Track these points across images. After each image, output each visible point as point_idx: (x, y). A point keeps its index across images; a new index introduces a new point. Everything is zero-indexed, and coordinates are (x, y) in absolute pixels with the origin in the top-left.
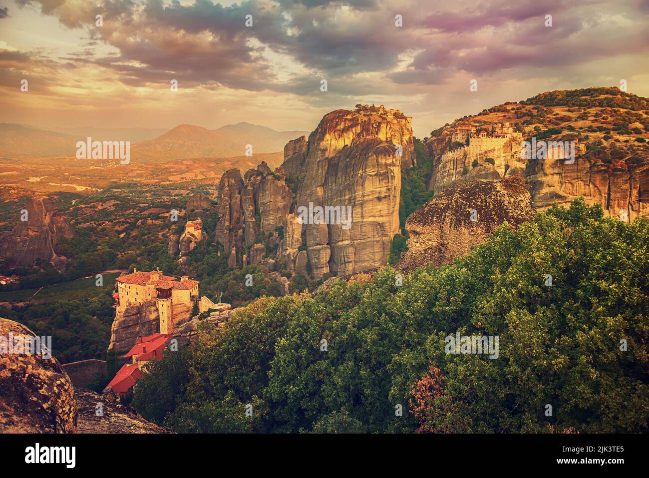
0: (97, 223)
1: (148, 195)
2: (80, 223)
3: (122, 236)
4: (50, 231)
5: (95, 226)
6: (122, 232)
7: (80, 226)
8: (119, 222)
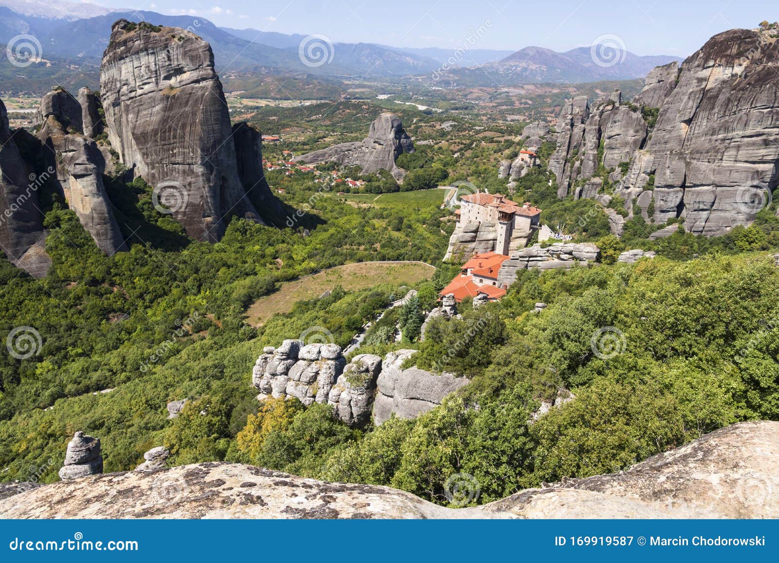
0: (434, 142)
1: (484, 118)
2: (419, 140)
3: (456, 156)
4: (394, 144)
5: (432, 144)
6: (456, 152)
7: (419, 143)
8: (455, 143)
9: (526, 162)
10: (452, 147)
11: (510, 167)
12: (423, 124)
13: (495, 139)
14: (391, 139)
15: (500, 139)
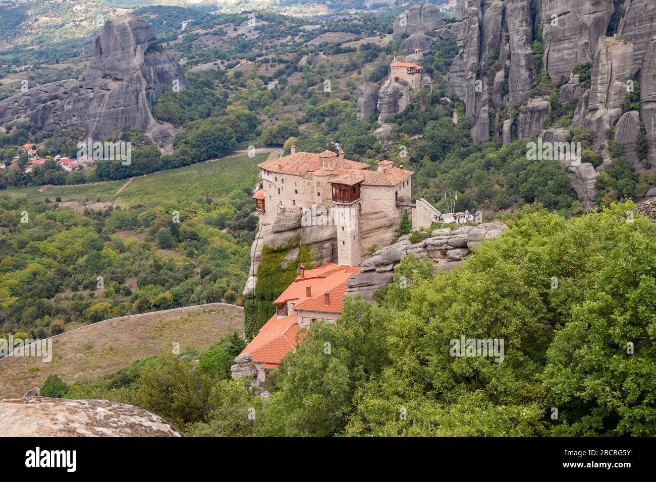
0: (226, 63)
2: (196, 63)
3: (271, 86)
4: (145, 77)
5: (222, 68)
6: (271, 79)
7: (196, 69)
8: (267, 61)
9: (405, 84)
10: (262, 71)
11: (375, 97)
12: (201, 32)
13: (343, 46)
14: (138, 67)
15: (351, 45)
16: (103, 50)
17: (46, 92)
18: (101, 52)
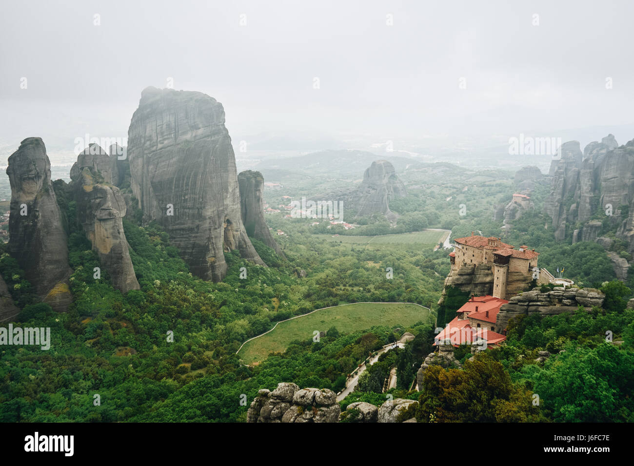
0: (427, 186)
2: (412, 185)
3: (448, 199)
4: (388, 189)
5: (424, 188)
6: (448, 196)
7: (411, 188)
8: (447, 187)
9: (520, 205)
10: (444, 192)
11: (503, 210)
12: (415, 170)
13: (487, 183)
14: (385, 184)
15: (492, 183)
16: (370, 175)
17: (341, 192)
18: (369, 176)
